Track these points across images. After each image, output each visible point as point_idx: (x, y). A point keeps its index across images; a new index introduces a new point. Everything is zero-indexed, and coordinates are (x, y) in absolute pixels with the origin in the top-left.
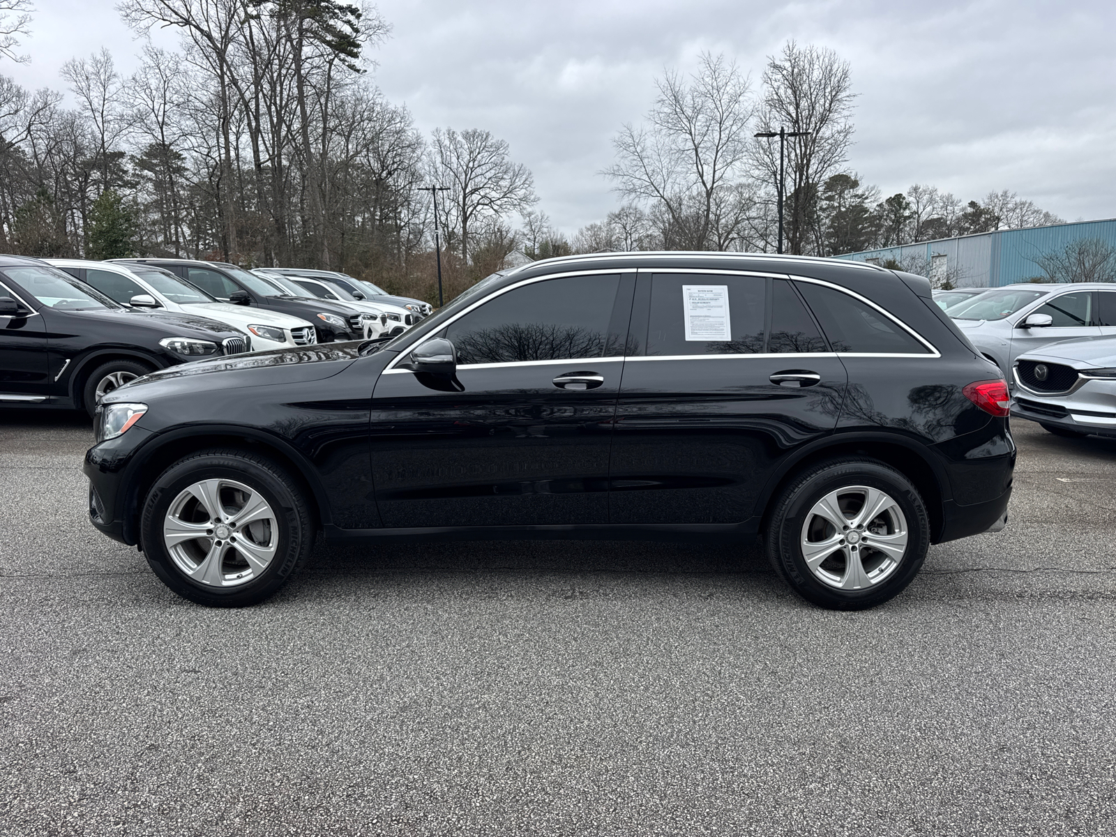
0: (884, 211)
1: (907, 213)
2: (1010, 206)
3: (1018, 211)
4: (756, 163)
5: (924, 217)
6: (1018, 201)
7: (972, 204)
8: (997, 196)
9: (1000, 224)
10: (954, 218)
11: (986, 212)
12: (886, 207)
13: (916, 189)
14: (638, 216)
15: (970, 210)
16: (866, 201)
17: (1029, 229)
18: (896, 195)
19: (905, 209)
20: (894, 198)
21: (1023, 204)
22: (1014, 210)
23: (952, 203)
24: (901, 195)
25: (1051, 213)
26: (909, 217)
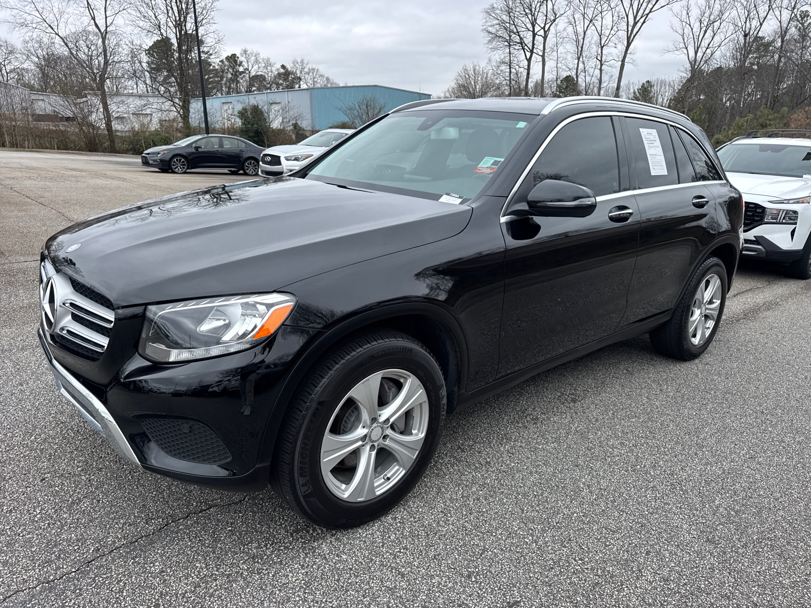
0: (225, 66)
1: (241, 69)
2: (306, 70)
3: (311, 74)
4: (139, 15)
5: (253, 73)
6: (310, 68)
7: (283, 67)
8: (297, 63)
9: (301, 83)
10: (272, 76)
11: (292, 73)
12: (226, 63)
13: (245, 51)
14: (10, 49)
15: (282, 71)
16: (211, 57)
17: (318, 88)
18: (232, 55)
19: (239, 66)
20: (231, 57)
21: (313, 69)
22: (308, 73)
23: (270, 64)
24: (235, 55)
25: (330, 78)
26: (243, 72)
